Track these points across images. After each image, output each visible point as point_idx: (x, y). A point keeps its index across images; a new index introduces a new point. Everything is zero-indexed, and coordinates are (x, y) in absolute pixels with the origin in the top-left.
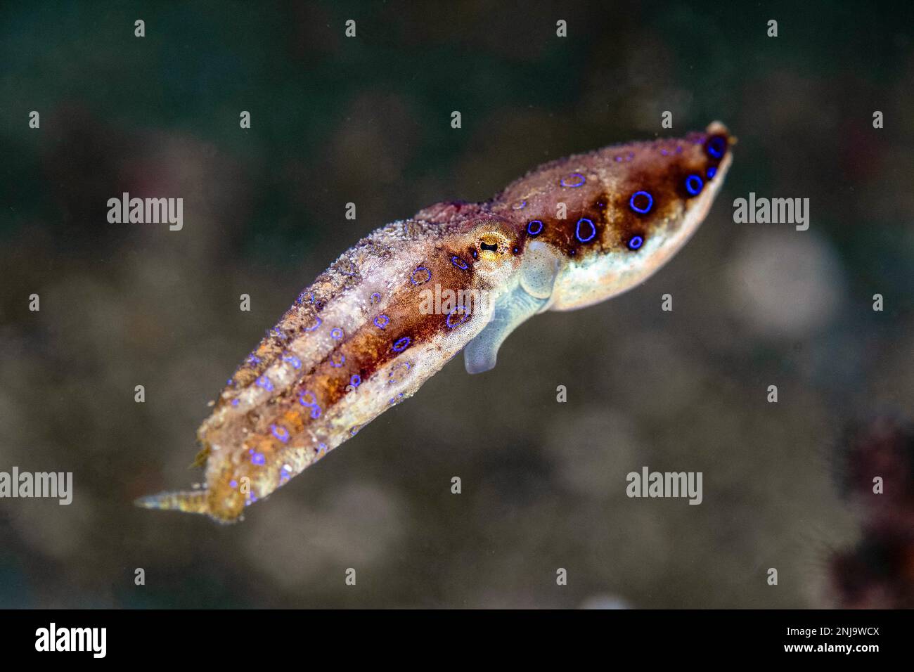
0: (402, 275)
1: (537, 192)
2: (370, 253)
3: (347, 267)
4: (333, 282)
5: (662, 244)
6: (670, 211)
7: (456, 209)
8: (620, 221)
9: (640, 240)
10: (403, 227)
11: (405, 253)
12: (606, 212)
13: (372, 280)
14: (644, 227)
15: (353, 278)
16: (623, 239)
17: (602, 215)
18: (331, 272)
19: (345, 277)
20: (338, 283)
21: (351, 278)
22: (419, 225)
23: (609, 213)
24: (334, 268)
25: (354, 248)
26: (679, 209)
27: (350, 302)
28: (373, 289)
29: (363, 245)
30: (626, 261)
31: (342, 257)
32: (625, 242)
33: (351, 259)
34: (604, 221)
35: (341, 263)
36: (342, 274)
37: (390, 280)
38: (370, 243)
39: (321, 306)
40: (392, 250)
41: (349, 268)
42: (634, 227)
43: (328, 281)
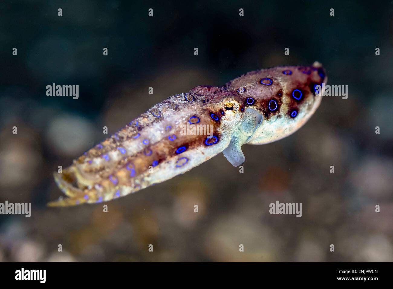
0: (184, 119)
1: (250, 85)
2: (169, 107)
3: (157, 113)
4: (149, 119)
5: (304, 116)
6: (309, 101)
7: (208, 89)
8: (288, 102)
9: (296, 113)
10: (185, 96)
11: (186, 109)
12: (282, 98)
13: (168, 119)
14: (298, 106)
15: (159, 118)
16: (289, 112)
17: (280, 100)
18: (148, 113)
19: (155, 117)
20: (151, 120)
21: (158, 118)
22: (192, 95)
23: (283, 99)
24: (150, 112)
25: (160, 103)
26: (312, 100)
27: (156, 128)
28: (168, 123)
29: (165, 103)
30: (288, 123)
31: (155, 107)
32: (290, 113)
33: (159, 109)
34: (281, 102)
35: (154, 110)
36: (154, 116)
37: (177, 121)
38: (169, 102)
39: (140, 128)
40: (180, 107)
41: (158, 113)
42: (294, 106)
43: (146, 118)
